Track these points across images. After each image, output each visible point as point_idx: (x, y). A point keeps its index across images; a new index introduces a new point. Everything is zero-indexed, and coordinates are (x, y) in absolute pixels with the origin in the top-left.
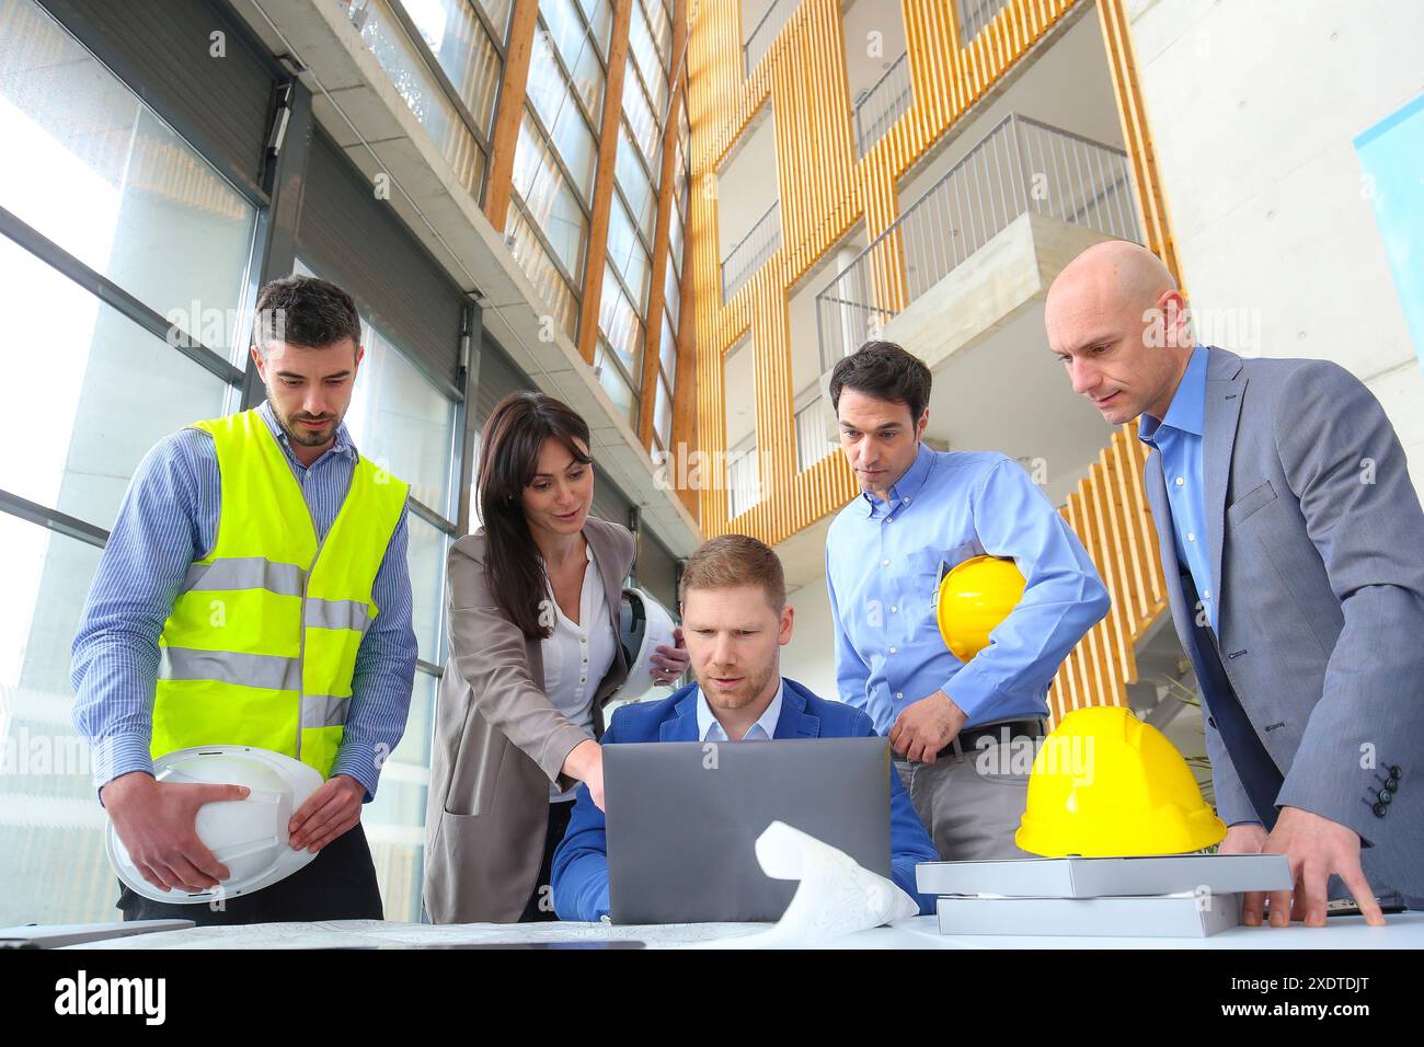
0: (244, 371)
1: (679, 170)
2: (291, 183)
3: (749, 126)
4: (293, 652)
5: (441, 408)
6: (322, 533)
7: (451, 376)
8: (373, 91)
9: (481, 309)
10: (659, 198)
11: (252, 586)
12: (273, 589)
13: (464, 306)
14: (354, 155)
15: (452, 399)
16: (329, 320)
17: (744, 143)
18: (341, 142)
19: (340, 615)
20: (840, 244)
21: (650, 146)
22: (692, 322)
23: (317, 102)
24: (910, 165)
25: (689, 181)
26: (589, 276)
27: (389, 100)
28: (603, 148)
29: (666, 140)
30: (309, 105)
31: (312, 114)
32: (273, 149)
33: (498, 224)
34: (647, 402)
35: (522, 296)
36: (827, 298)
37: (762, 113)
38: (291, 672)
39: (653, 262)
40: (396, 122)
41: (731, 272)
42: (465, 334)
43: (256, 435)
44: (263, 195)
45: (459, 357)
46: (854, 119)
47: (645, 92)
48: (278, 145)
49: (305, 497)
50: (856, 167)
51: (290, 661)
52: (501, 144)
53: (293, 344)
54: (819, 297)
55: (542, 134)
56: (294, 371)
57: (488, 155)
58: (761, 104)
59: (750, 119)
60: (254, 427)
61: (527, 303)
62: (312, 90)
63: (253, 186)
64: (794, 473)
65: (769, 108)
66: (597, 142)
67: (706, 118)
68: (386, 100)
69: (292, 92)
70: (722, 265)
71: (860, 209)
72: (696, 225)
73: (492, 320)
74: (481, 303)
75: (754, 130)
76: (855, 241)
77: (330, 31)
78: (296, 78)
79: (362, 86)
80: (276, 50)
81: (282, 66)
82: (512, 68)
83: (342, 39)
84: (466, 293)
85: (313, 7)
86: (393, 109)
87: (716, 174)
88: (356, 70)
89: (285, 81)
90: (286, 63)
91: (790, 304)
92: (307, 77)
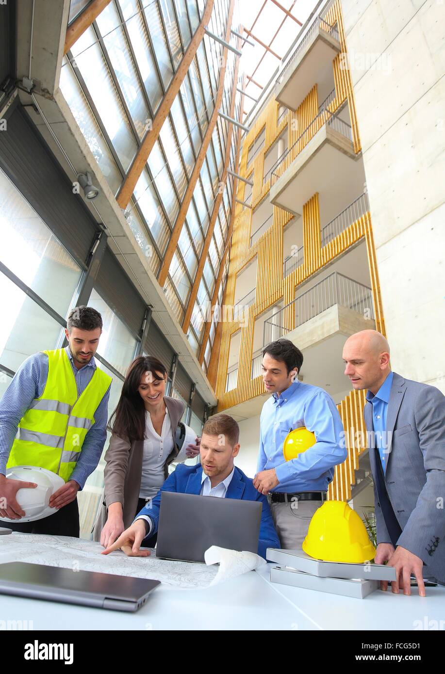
1: (224, 273)
2: (96, 262)
3: (249, 263)
4: (62, 434)
5: (133, 342)
6: (79, 393)
7: (138, 332)
8: (128, 238)
9: (152, 311)
10: (216, 282)
11: (52, 410)
12: (59, 412)
13: (146, 309)
14: (118, 257)
15: (137, 340)
16: (94, 321)
17: (247, 268)
18: (115, 252)
19: (81, 423)
20: (274, 305)
21: (216, 265)
22: (222, 324)
23: (109, 239)
24: (300, 282)
25: (227, 277)
26: (189, 305)
27: (132, 241)
28: (200, 264)
29: (221, 263)
30: (106, 240)
31: (107, 243)
32: (92, 252)
33: (162, 284)
34: (203, 348)
35: (166, 309)
36: (268, 322)
37: (254, 259)
38: (61, 440)
39: (212, 301)
40: (133, 249)
42: (145, 319)
43: (63, 358)
44: (86, 267)
45: (142, 326)
46: (284, 265)
47: (217, 247)
48: (94, 251)
49: (76, 380)
50: (283, 280)
51: (61, 438)
52: (167, 259)
53: (81, 329)
54: (265, 322)
55: (181, 257)
56: (80, 338)
57: (162, 261)
58: (254, 256)
59: (250, 260)
60: (63, 355)
61: (167, 311)
62: (108, 235)
63: (83, 263)
64: (250, 380)
65: (257, 258)
66: (199, 261)
67: (236, 258)
69: (102, 235)
71: (282, 294)
72: (228, 292)
73: (154, 315)
74: (152, 309)
75: (251, 264)
76: (279, 305)
77: (117, 218)
78: (103, 231)
79: (124, 236)
80: (98, 221)
81: (100, 227)
82: (174, 235)
83: (120, 221)
84: (147, 305)
85: (113, 210)
86: (133, 245)
87: (237, 277)
88: (123, 231)
89: (100, 232)
90: (101, 226)
91: (255, 322)
92: (107, 231)
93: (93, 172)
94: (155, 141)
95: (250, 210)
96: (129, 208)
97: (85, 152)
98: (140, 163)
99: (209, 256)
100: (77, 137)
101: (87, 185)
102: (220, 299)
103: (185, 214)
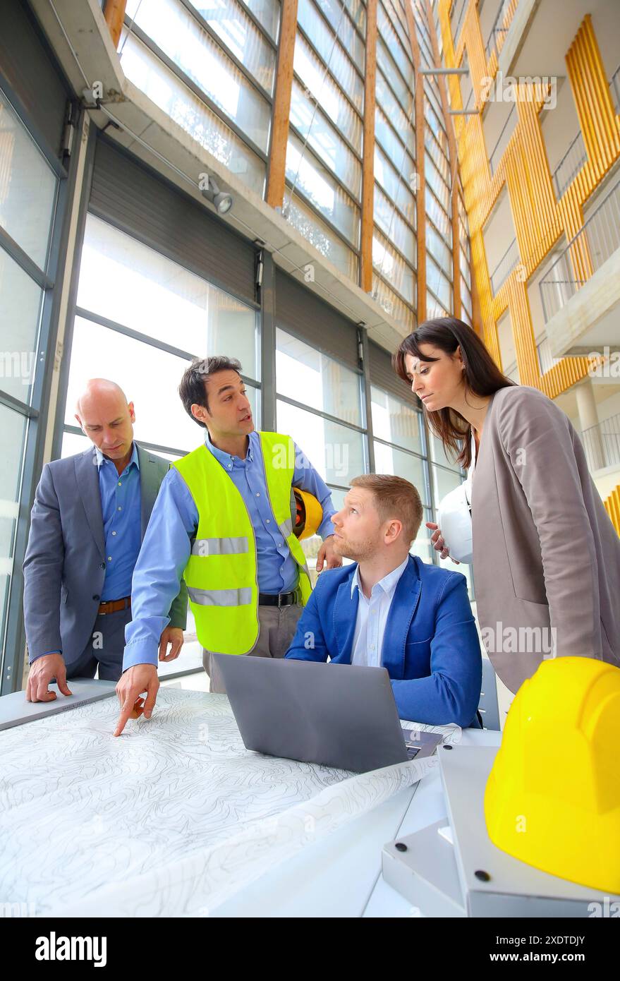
0: (260, 381)
1: (462, 236)
2: (268, 294)
3: (496, 202)
5: (354, 377)
7: (356, 364)
8: (295, 244)
9: (366, 330)
10: (453, 254)
13: (358, 330)
14: (295, 275)
15: (358, 374)
17: (495, 212)
18: (289, 270)
20: (552, 251)
21: (444, 227)
22: (479, 310)
23: (274, 256)
24: (589, 195)
25: (469, 240)
26: (420, 301)
28: (419, 237)
29: (452, 223)
30: (272, 259)
31: (274, 263)
32: (258, 283)
33: (368, 289)
35: (382, 318)
36: (545, 283)
37: (501, 194)
39: (454, 286)
40: (308, 255)
41: (496, 281)
42: (360, 342)
44: (255, 303)
45: (358, 354)
46: (554, 180)
47: (437, 200)
48: (260, 280)
50: (557, 206)
52: (365, 250)
54: (540, 284)
55: (384, 237)
57: (360, 256)
58: (501, 188)
59: (496, 199)
61: (385, 322)
62: (271, 251)
63: (251, 301)
64: (539, 376)
65: (506, 189)
66: (415, 235)
67: (474, 206)
68: (302, 246)
69: (263, 255)
70: (491, 278)
71: (562, 229)
72: (475, 262)
73: (372, 333)
74: (365, 327)
75: (499, 204)
76: (559, 248)
77: (271, 222)
78: (263, 249)
79: (290, 243)
80: (252, 238)
81: (257, 245)
82: (365, 211)
83: (277, 224)
84: (358, 324)
85: (261, 214)
86: (306, 249)
87: (483, 232)
88: (286, 237)
89: (259, 251)
90: (257, 243)
91: (529, 290)
92: (267, 247)
93: (214, 173)
94: (290, 84)
95: (477, 117)
96: (287, 201)
97: (194, 151)
98: (280, 129)
99: (430, 220)
100: (175, 135)
101: (215, 196)
102: (467, 275)
103: (372, 172)
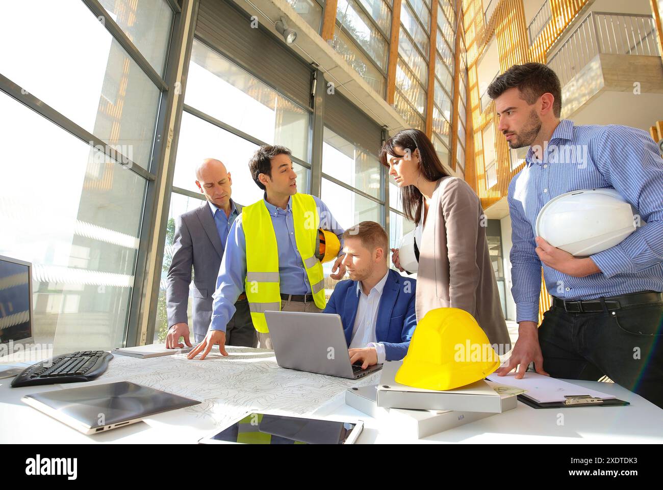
0: (310, 164)
1: (462, 66)
2: (319, 102)
8: (340, 67)
9: (388, 131)
10: (455, 80)
13: (382, 131)
17: (486, 52)
21: (449, 61)
22: (470, 120)
23: (325, 75)
24: (549, 47)
25: (467, 70)
26: (428, 112)
28: (430, 66)
29: (456, 58)
30: (323, 77)
31: (324, 79)
32: (313, 94)
33: (391, 102)
34: (454, 152)
35: (400, 124)
37: (491, 38)
39: (454, 103)
40: (349, 76)
41: (484, 101)
42: (383, 140)
44: (310, 109)
46: (528, 31)
47: (446, 41)
48: (314, 92)
50: (529, 50)
52: (390, 74)
55: (405, 65)
57: (386, 78)
61: (402, 126)
62: (323, 71)
63: (307, 107)
64: (509, 171)
66: (428, 65)
68: (345, 69)
69: (317, 74)
70: (481, 99)
72: (471, 85)
74: (388, 129)
77: (324, 51)
78: (317, 70)
79: (337, 66)
80: (310, 62)
81: (313, 67)
82: (392, 46)
83: (328, 53)
84: (382, 127)
85: (317, 45)
86: (347, 72)
87: (477, 65)
88: (334, 62)
89: (314, 71)
90: (313, 65)
92: (321, 68)
93: (285, 14)
96: (336, 35)
99: (439, 54)
101: (285, 30)
102: (464, 96)
103: (399, 17)
